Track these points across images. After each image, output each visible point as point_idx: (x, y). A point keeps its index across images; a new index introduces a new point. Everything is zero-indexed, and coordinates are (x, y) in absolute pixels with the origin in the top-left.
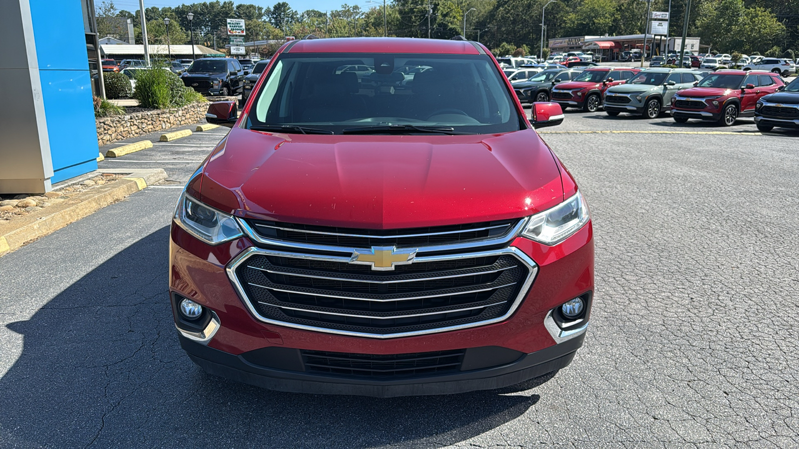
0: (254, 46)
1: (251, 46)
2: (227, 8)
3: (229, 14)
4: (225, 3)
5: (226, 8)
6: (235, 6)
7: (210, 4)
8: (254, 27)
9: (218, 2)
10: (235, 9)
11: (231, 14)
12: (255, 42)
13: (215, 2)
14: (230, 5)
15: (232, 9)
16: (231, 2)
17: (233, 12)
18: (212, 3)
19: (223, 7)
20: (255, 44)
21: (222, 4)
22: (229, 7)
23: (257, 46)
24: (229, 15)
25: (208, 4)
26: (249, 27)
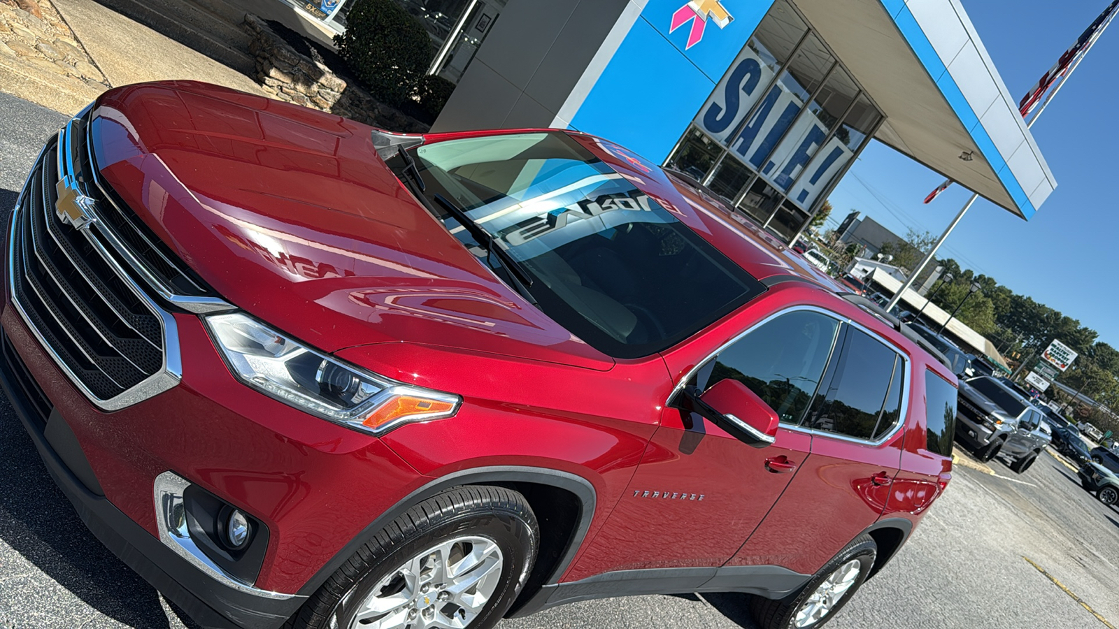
0: (1074, 397)
1: (1071, 396)
2: (1084, 337)
3: (1081, 344)
4: (1086, 329)
5: (1081, 335)
6: (1096, 341)
7: (1065, 318)
8: (1099, 379)
9: (1077, 322)
10: (1094, 344)
11: (1082, 346)
12: (1079, 394)
13: (1074, 320)
14: (1091, 335)
15: (1088, 342)
16: (1095, 333)
17: (1088, 346)
18: (1068, 318)
19: (1079, 332)
20: (1077, 396)
21: (1080, 327)
22: (1086, 336)
23: (1081, 401)
24: (1079, 346)
25: (1063, 316)
26: (1093, 375)
